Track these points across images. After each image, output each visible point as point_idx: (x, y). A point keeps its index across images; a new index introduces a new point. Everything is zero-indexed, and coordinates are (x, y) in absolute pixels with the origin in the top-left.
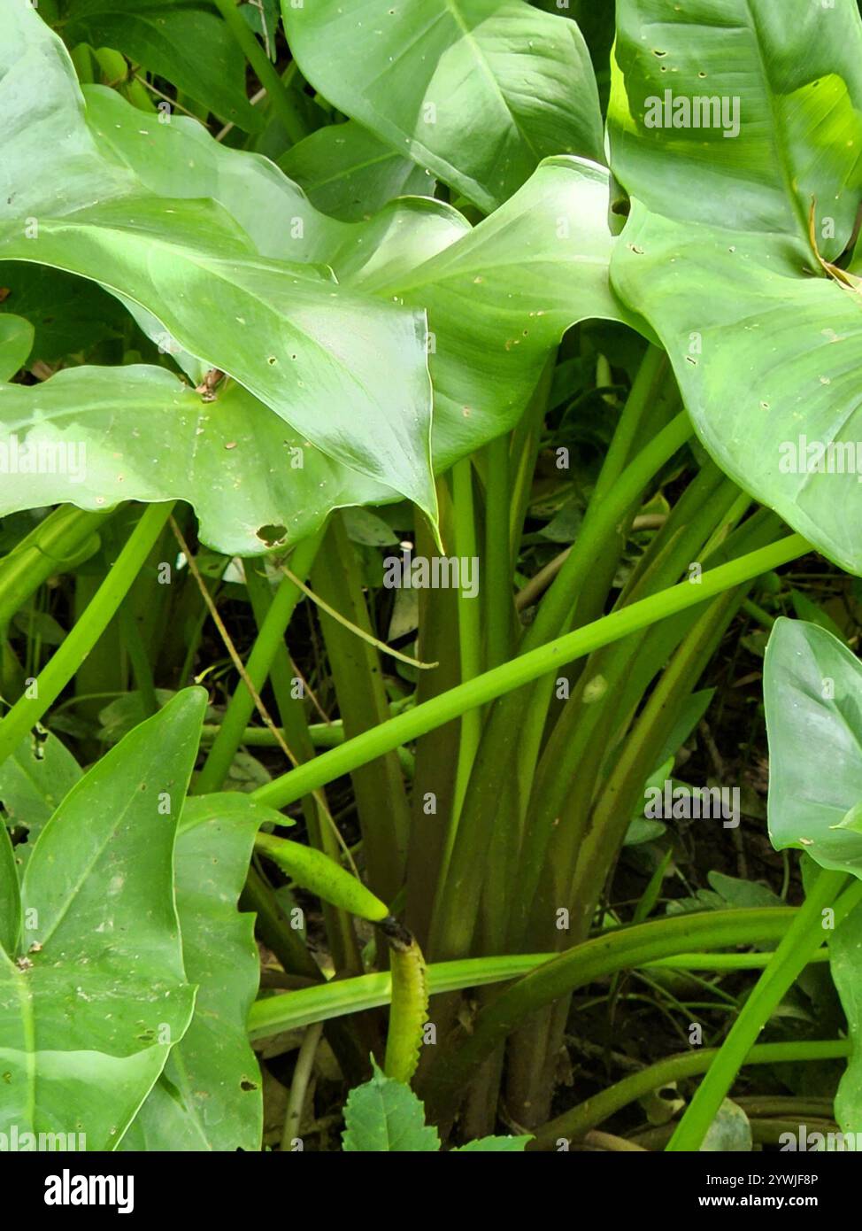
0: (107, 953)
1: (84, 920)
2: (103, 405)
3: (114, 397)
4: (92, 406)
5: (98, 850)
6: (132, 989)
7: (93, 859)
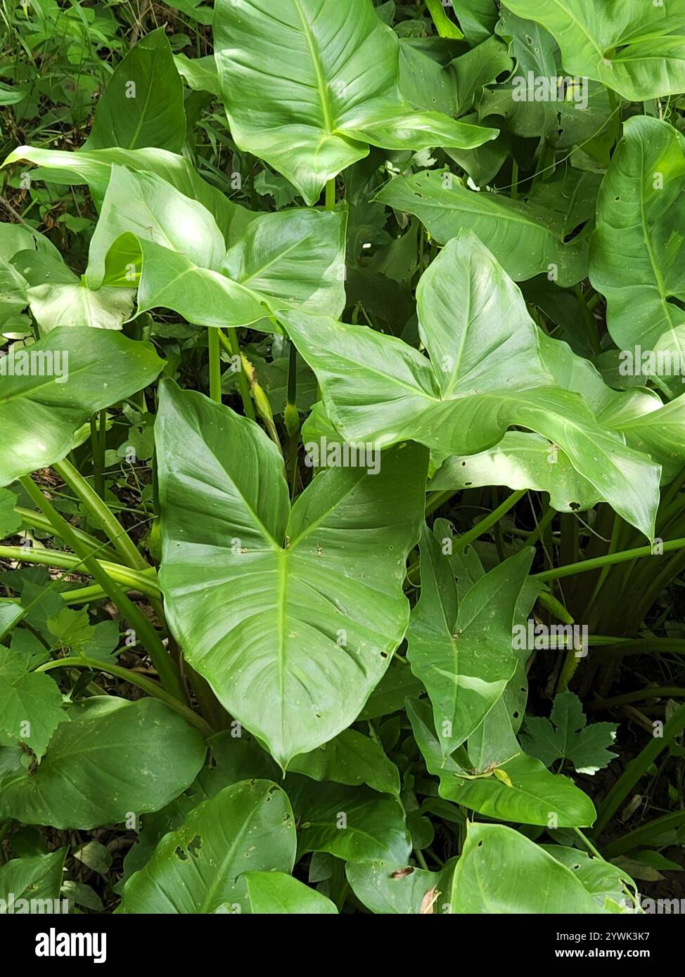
0: (486, 639)
1: (479, 625)
2: (521, 449)
3: (525, 446)
4: (518, 449)
5: (488, 600)
6: (494, 656)
7: (486, 603)
